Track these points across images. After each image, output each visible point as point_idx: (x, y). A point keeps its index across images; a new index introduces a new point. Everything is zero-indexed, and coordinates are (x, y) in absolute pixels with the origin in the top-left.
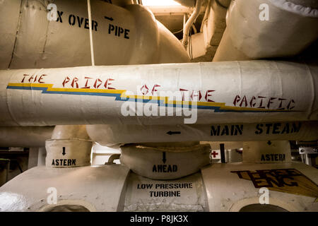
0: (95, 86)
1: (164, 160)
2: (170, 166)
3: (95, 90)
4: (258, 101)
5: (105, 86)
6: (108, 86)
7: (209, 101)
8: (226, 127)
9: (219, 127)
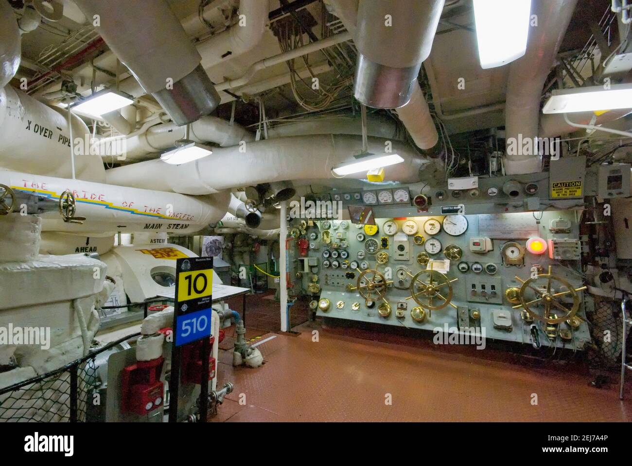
0: (91, 198)
1: (87, 243)
2: (91, 248)
3: (93, 201)
4: (179, 216)
5: (99, 198)
6: (101, 199)
7: (158, 213)
8: (154, 225)
9: (150, 225)
